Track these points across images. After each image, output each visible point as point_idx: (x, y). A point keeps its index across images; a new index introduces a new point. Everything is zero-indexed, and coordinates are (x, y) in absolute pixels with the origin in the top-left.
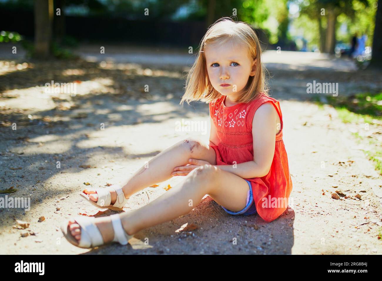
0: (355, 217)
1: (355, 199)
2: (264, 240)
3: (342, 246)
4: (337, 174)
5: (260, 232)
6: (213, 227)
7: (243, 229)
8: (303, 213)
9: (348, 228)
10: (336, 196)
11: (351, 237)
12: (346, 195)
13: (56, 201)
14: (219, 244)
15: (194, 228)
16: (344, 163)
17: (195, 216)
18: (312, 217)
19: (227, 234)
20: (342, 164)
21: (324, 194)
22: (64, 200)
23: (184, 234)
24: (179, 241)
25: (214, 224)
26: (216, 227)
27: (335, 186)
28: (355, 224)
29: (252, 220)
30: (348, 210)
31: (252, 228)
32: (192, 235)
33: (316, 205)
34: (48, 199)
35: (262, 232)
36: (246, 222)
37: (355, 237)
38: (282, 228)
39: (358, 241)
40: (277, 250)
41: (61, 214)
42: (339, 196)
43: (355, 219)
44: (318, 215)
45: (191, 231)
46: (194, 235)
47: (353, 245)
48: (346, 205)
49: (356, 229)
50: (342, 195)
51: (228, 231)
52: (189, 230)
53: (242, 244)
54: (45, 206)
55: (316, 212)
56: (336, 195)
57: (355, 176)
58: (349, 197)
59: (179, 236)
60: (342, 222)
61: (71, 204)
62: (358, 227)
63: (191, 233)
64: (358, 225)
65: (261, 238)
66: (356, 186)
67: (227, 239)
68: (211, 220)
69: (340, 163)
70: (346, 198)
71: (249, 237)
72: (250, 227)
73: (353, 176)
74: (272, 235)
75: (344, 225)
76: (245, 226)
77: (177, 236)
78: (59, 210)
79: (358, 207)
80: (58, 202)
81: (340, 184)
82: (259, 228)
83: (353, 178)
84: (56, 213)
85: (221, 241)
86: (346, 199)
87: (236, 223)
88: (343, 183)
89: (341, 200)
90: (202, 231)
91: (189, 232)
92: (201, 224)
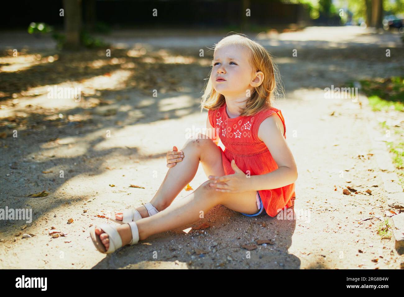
0: (361, 213)
1: (365, 194)
2: (269, 236)
3: (341, 241)
4: (354, 168)
5: (268, 229)
6: (225, 225)
7: (252, 227)
8: (312, 210)
9: (352, 223)
10: (347, 192)
11: (353, 233)
12: (357, 190)
13: (84, 203)
14: (228, 241)
15: (206, 227)
16: (363, 156)
17: (210, 214)
18: (319, 214)
19: (237, 232)
20: (361, 157)
21: (336, 190)
22: (91, 202)
23: (197, 232)
24: (192, 239)
25: (226, 222)
26: (227, 225)
27: (348, 182)
28: (359, 219)
29: (262, 218)
30: (356, 206)
31: (261, 225)
32: (204, 233)
33: (326, 202)
34: (77, 201)
35: (269, 229)
36: (256, 219)
37: (356, 232)
38: (289, 225)
39: (358, 236)
40: (280, 246)
41: (88, 216)
42: (350, 191)
43: (360, 215)
44: (325, 211)
45: (203, 230)
46: (205, 233)
47: (352, 240)
48: (355, 201)
49: (359, 225)
50: (354, 191)
51: (238, 229)
52: (202, 229)
53: (249, 241)
54: (74, 208)
55: (324, 209)
56: (347, 190)
57: (371, 170)
58: (360, 193)
59: (192, 235)
60: (347, 218)
61: (97, 206)
62: (361, 223)
63: (203, 231)
64: (361, 221)
65: (268, 234)
66: (369, 180)
67: (236, 237)
68: (223, 218)
69: (359, 156)
70: (357, 193)
71: (256, 234)
72: (259, 225)
73: (369, 170)
74: (278, 232)
75: (348, 221)
76: (255, 223)
77: (191, 234)
78: (86, 212)
79: (366, 203)
80: (85, 204)
81: (354, 179)
82: (268, 225)
83: (369, 172)
84: (83, 215)
85: (230, 238)
86: (356, 195)
87: (247, 220)
88: (357, 178)
89: (352, 195)
90: (214, 229)
91: (202, 230)
92: (214, 222)
